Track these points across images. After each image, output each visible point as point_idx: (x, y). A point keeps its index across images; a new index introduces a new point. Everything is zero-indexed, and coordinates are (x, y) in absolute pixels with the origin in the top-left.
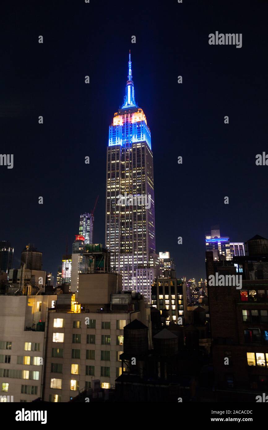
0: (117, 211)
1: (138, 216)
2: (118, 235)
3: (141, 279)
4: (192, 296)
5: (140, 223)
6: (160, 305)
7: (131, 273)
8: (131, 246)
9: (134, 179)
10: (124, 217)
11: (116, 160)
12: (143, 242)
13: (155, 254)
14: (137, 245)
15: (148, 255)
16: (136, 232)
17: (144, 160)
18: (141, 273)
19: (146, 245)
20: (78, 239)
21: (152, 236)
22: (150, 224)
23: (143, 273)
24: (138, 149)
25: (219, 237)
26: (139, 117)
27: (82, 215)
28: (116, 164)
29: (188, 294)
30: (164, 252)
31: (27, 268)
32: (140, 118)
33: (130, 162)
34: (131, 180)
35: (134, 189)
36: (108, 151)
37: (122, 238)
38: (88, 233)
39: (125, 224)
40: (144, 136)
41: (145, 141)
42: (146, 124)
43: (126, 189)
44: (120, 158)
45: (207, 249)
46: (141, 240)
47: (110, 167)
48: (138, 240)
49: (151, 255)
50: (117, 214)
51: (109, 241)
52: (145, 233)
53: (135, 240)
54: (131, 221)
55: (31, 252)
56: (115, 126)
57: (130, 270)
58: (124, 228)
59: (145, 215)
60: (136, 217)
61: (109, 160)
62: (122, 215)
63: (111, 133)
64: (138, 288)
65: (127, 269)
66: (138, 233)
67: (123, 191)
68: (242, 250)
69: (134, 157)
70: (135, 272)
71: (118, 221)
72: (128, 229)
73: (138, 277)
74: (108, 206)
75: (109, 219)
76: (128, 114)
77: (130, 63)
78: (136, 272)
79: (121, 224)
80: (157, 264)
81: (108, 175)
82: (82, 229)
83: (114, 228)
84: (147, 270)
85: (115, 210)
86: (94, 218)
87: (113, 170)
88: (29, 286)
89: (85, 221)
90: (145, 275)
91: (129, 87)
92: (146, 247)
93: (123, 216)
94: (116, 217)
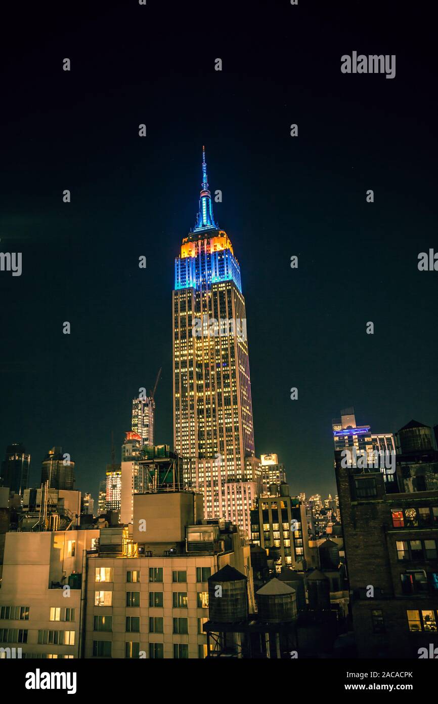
0: (190, 391)
1: (225, 399)
2: (194, 431)
3: (234, 500)
4: (315, 524)
5: (229, 410)
6: (265, 540)
7: (218, 491)
8: (215, 447)
9: (216, 340)
10: (203, 402)
11: (187, 310)
12: (234, 440)
13: (255, 459)
14: (225, 444)
15: (242, 459)
16: (222, 424)
17: (231, 309)
18: (233, 489)
19: (239, 444)
20: (131, 438)
21: (248, 430)
22: (245, 410)
23: (235, 489)
24: (221, 292)
25: (354, 426)
26: (220, 244)
27: (136, 399)
28: (187, 317)
29: (310, 521)
30: (268, 454)
31: (52, 486)
32: (222, 245)
33: (210, 312)
34: (212, 341)
35: (218, 355)
36: (174, 297)
37: (201, 435)
38: (146, 429)
39: (205, 411)
40: (230, 272)
41: (232, 280)
42: (233, 254)
43: (205, 355)
44: (193, 307)
45: (337, 446)
46: (232, 436)
47: (178, 322)
48: (227, 436)
49: (248, 461)
50: (192, 396)
51: (179, 441)
52: (238, 425)
53: (221, 436)
54: (214, 406)
55: (57, 462)
56: (185, 258)
57: (215, 484)
58: (203, 417)
59: (235, 397)
60: (221, 399)
61: (176, 312)
62: (199, 397)
63: (178, 269)
64: (230, 514)
65: (210, 484)
66: (226, 426)
67: (199, 359)
68: (392, 445)
69: (216, 305)
70: (223, 488)
71: (193, 407)
72: (210, 419)
73: (229, 497)
74: (177, 383)
75: (179, 405)
76: (203, 239)
77: (204, 165)
78: (226, 488)
79: (198, 412)
80: (257, 475)
81: (175, 334)
82: (136, 422)
83: (187, 418)
84: (242, 484)
85: (188, 390)
86: (154, 404)
87: (183, 326)
88: (55, 516)
89: (140, 410)
90: (239, 493)
91: (204, 199)
92: (239, 448)
93: (200, 400)
94: (191, 401)
